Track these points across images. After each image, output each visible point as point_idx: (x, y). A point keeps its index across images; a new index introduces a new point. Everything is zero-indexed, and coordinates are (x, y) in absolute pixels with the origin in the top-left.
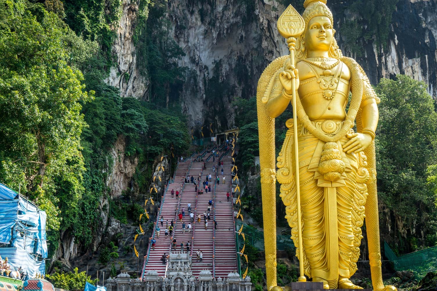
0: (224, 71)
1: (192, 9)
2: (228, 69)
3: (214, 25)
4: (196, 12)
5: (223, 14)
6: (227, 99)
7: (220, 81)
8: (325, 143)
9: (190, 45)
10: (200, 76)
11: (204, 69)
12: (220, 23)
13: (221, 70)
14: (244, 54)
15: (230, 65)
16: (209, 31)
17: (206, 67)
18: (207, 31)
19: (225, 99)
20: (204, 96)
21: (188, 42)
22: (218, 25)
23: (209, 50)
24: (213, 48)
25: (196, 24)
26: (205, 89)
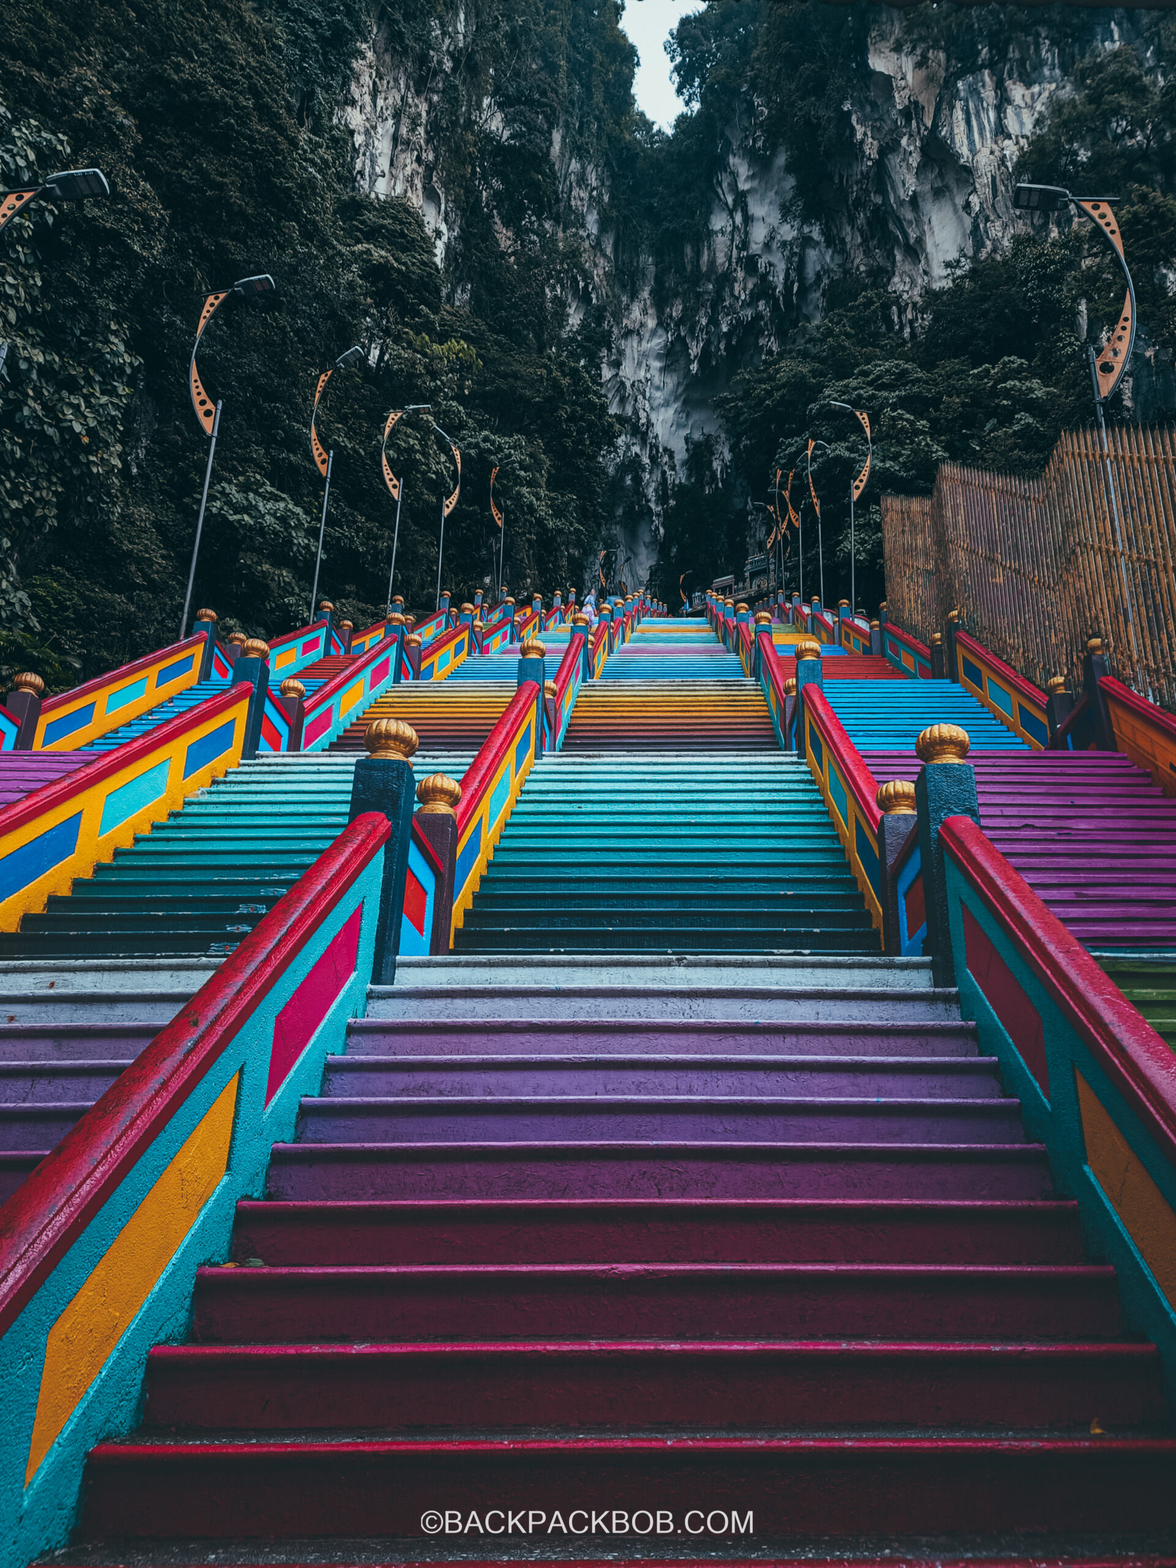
1: (634, 286)
3: (693, 325)
4: (645, 293)
9: (623, 377)
11: (663, 455)
13: (711, 462)
16: (678, 348)
17: (668, 452)
18: (672, 344)
20: (662, 531)
21: (619, 367)
22: (704, 322)
23: (678, 405)
25: (644, 326)
26: (665, 513)
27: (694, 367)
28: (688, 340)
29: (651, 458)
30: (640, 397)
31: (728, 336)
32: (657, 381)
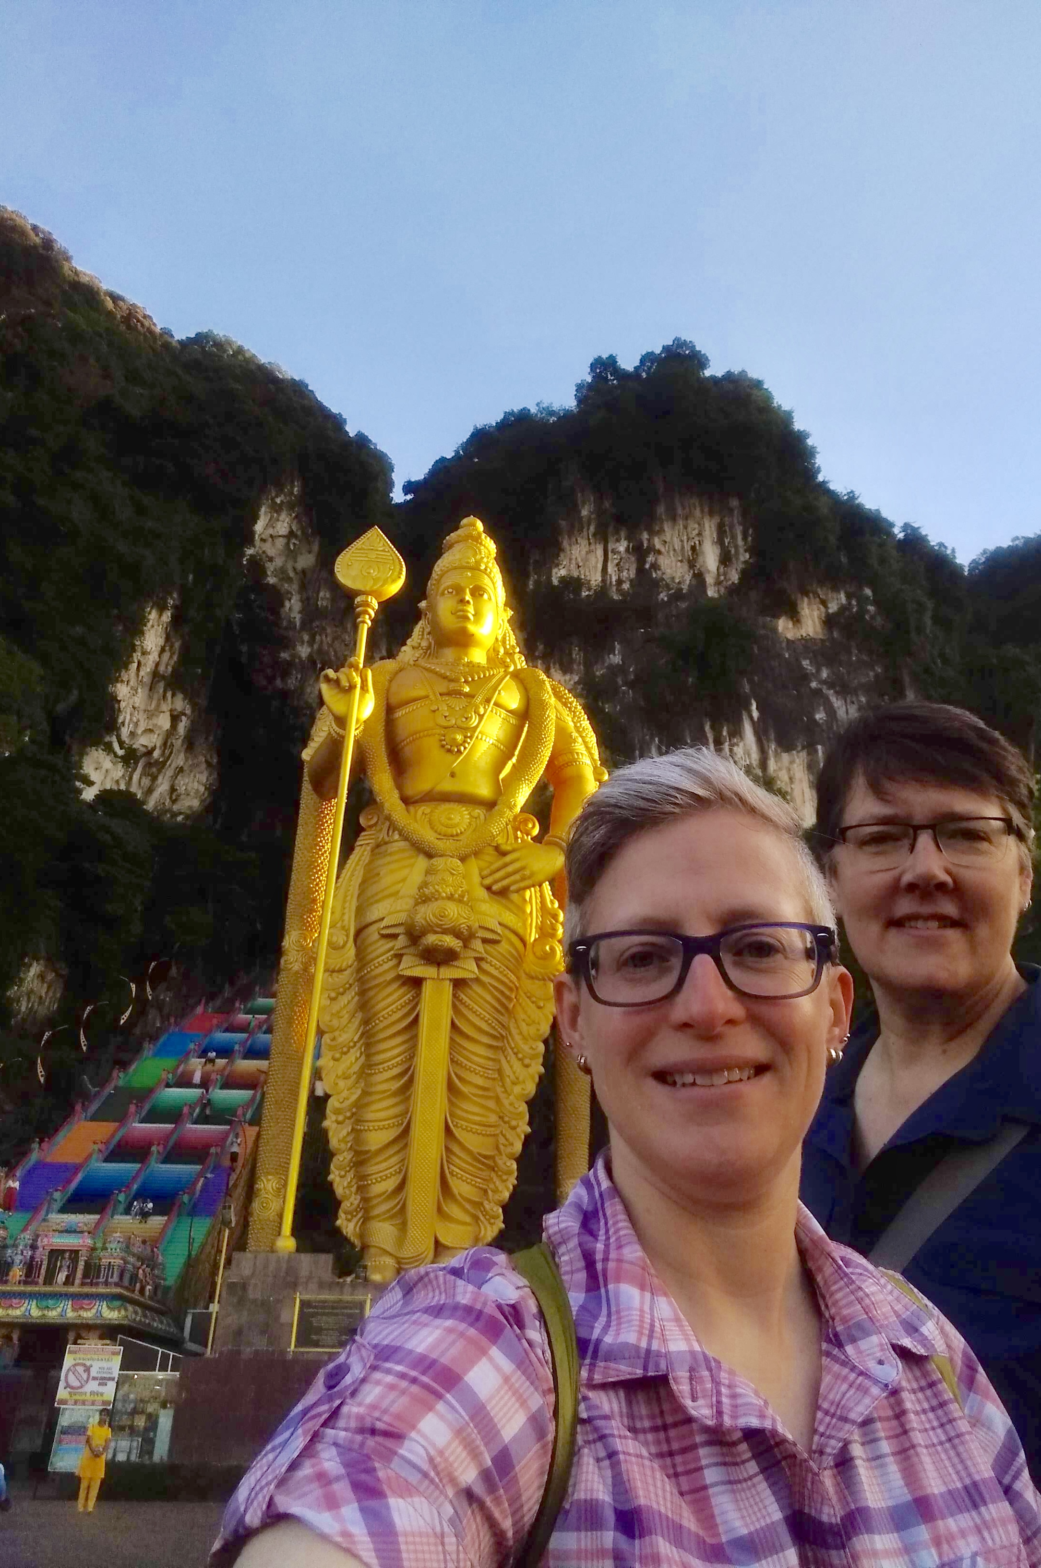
8: (433, 858)
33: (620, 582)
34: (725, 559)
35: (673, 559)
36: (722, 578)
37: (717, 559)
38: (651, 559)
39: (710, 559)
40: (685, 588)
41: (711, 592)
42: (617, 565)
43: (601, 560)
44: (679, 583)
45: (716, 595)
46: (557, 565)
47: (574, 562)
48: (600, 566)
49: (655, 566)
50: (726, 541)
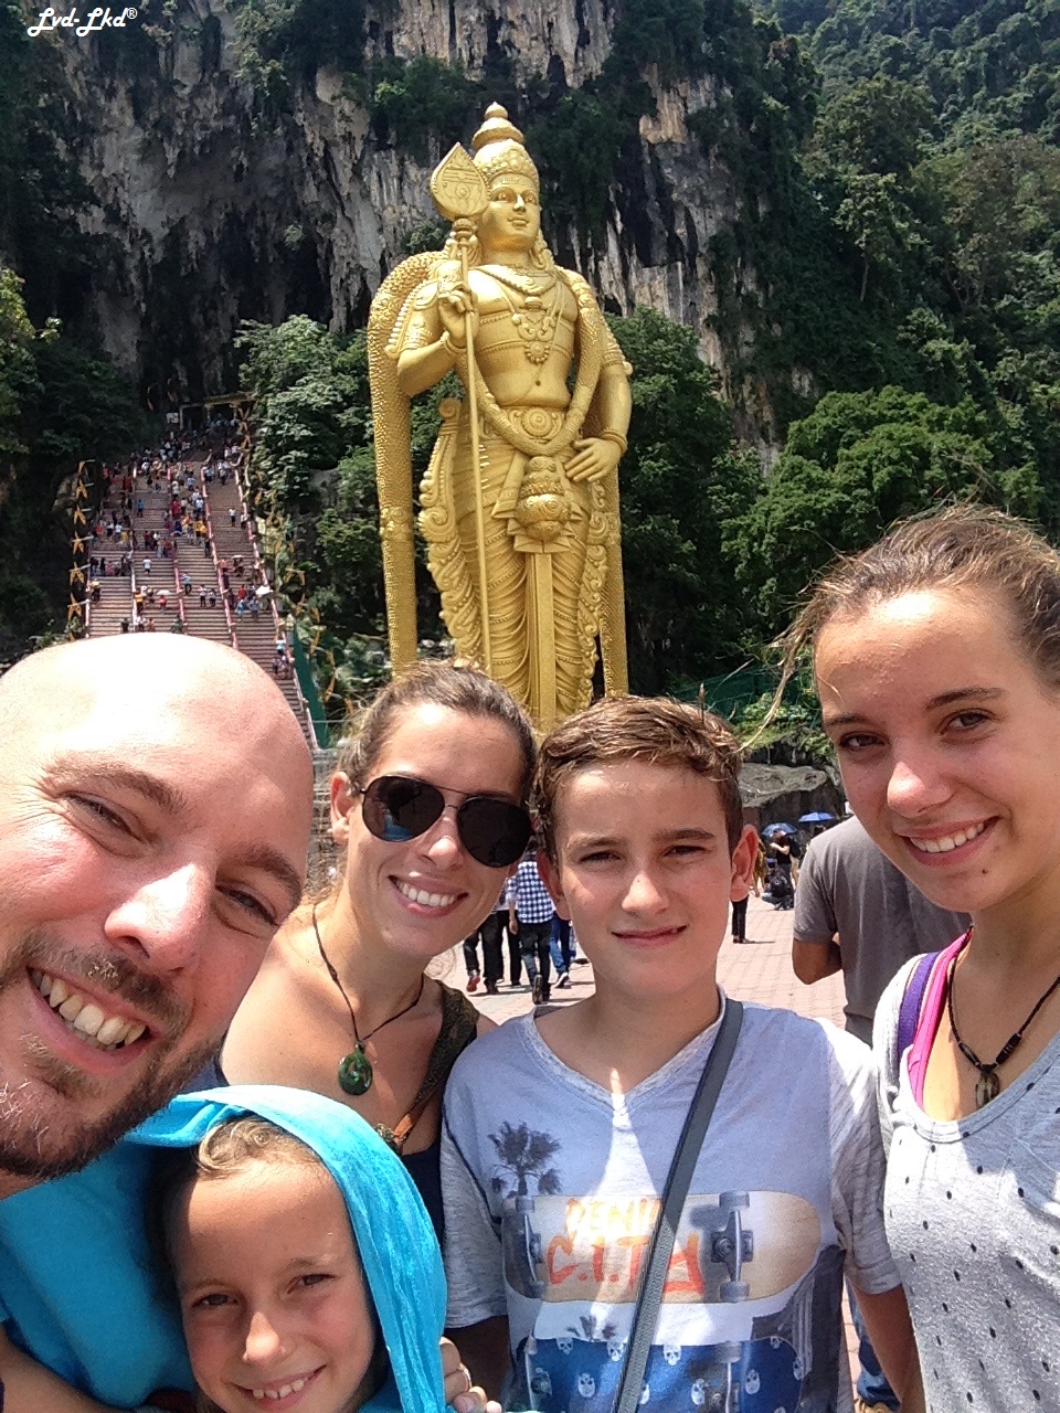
0: (191, 247)
1: (112, 82)
2: (202, 244)
3: (169, 132)
4: (122, 92)
5: (193, 105)
6: (201, 318)
7: (183, 273)
8: (529, 456)
9: (104, 174)
10: (132, 255)
11: (142, 237)
12: (187, 127)
13: (186, 244)
14: (243, 209)
15: (208, 233)
16: (154, 143)
17: (146, 234)
18: (150, 143)
19: (197, 318)
20: (143, 305)
21: (101, 166)
22: (180, 131)
23: (155, 191)
24: (165, 187)
25: (122, 124)
26: (145, 289)
27: (171, 172)
28: (165, 144)
29: (132, 242)
30: (120, 189)
31: (203, 144)
32: (134, 172)
33: (472, 58)
34: (583, 40)
35: (527, 34)
36: (581, 64)
37: (575, 41)
38: (503, 33)
39: (567, 39)
40: (544, 72)
41: (569, 81)
42: (469, 37)
43: (448, 27)
44: (537, 67)
45: (576, 86)
46: (399, 30)
47: (416, 27)
48: (446, 34)
49: (509, 44)
50: (586, 19)
